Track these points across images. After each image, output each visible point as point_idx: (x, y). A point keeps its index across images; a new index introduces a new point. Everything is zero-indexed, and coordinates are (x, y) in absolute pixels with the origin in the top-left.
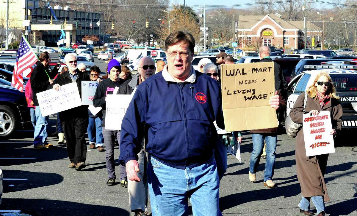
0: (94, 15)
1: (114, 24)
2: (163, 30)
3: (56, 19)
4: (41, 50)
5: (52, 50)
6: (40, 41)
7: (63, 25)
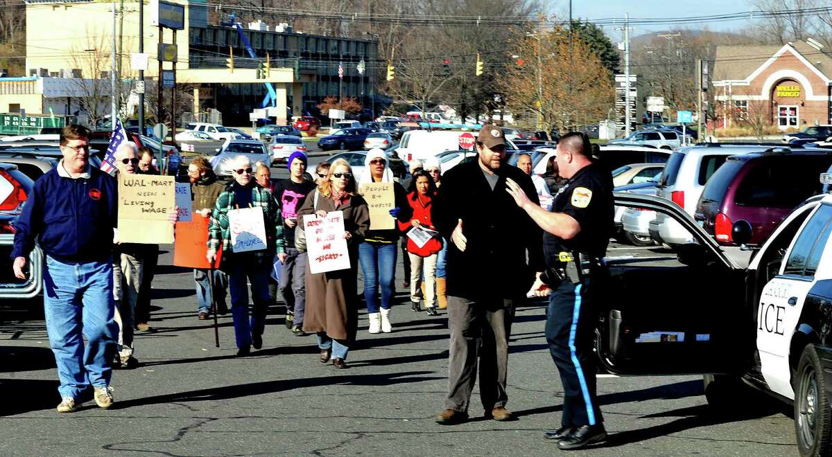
0: (353, 46)
1: (392, 68)
2: (514, 80)
3: (252, 55)
4: (209, 133)
5: (239, 135)
6: (210, 111)
7: (261, 71)
